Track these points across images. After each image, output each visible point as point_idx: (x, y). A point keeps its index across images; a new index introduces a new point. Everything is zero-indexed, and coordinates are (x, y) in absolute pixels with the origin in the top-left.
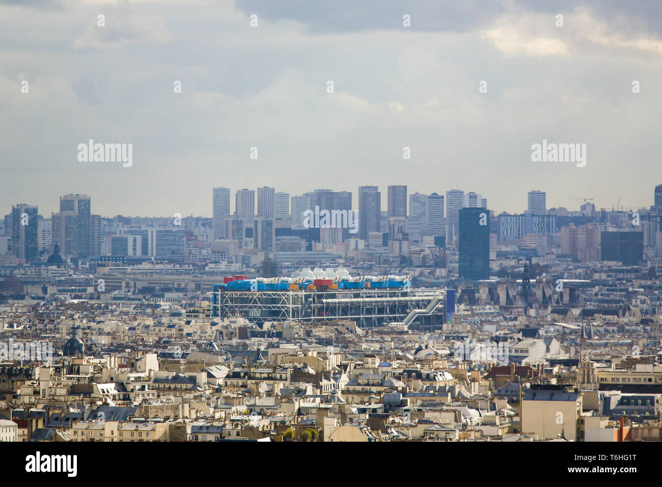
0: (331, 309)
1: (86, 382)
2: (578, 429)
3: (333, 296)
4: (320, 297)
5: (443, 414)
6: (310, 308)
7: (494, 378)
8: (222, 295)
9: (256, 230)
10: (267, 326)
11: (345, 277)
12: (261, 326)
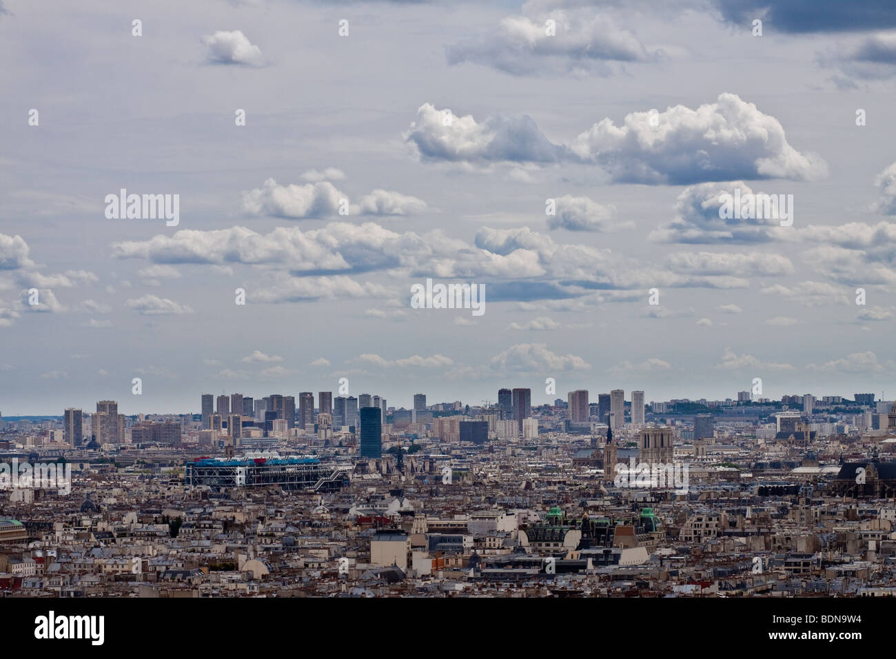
0: (266, 479)
1: (87, 531)
2: (408, 560)
3: (267, 470)
4: (258, 470)
5: (320, 551)
6: (252, 477)
7: (361, 525)
8: (192, 470)
9: (229, 423)
10: (222, 490)
11: (276, 457)
12: (219, 490)
